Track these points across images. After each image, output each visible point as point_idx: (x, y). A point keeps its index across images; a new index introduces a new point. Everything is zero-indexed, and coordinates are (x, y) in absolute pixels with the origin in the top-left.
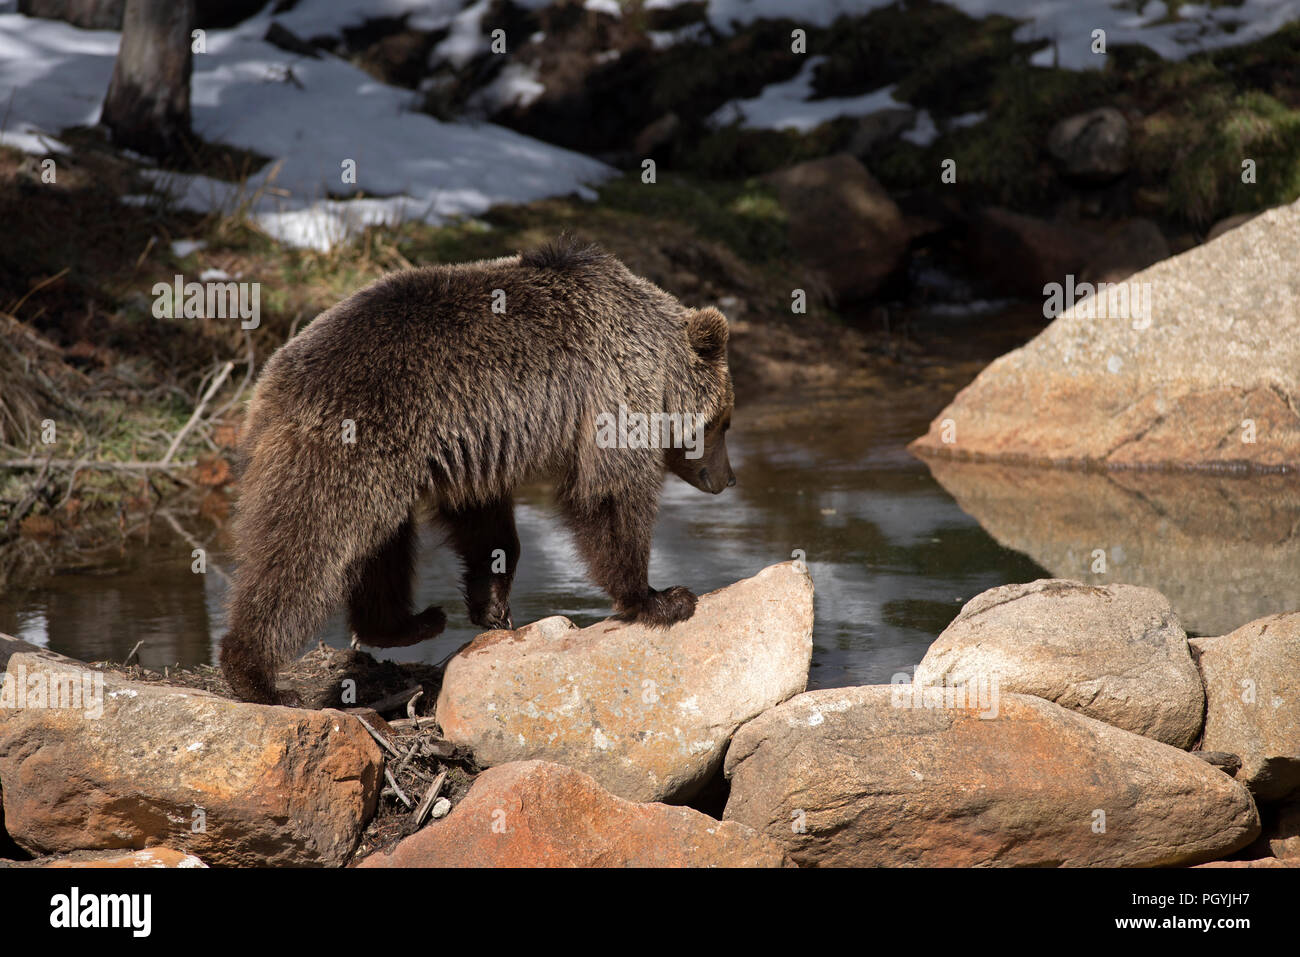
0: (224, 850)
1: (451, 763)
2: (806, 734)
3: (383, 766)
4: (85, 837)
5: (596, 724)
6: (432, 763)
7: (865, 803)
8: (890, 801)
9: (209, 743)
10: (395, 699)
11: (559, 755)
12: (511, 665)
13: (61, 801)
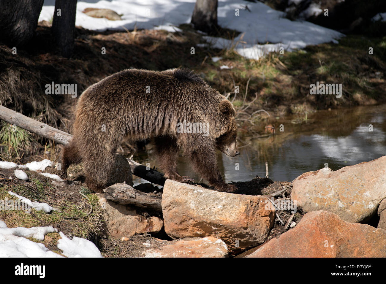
0: (229, 237)
3: (276, 212)
4: (188, 234)
5: (339, 200)
6: (290, 212)
9: (224, 206)
10: (279, 193)
11: (328, 209)
12: (313, 182)
13: (181, 223)
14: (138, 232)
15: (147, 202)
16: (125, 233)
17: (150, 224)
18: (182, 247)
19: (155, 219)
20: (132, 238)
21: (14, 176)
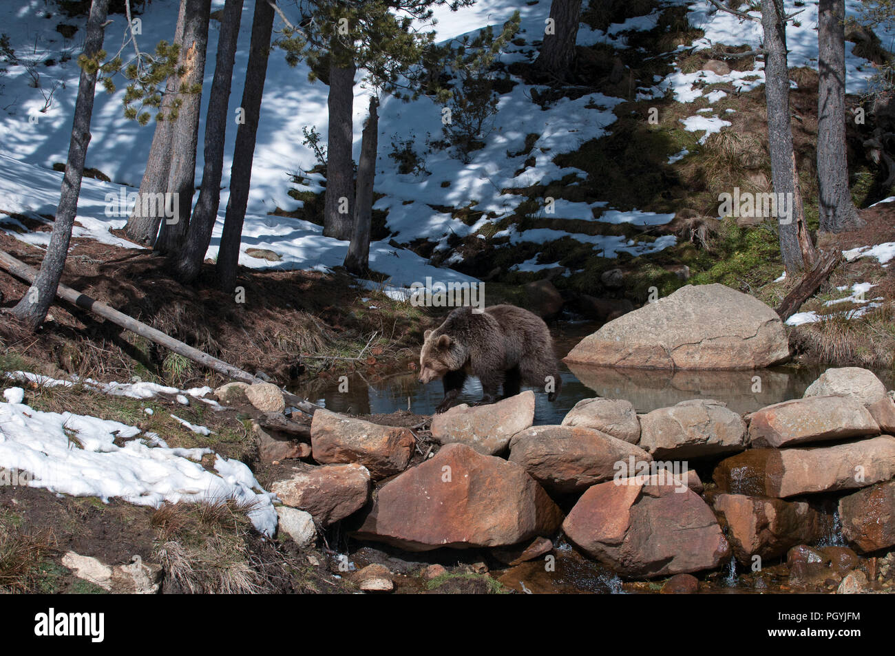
0: (372, 465)
1: (434, 443)
2: (532, 438)
3: (416, 443)
4: (334, 460)
5: (474, 434)
6: (429, 443)
7: (548, 457)
8: (554, 457)
9: (368, 436)
10: (419, 425)
11: (464, 441)
12: (451, 416)
13: (328, 450)
14: (288, 456)
15: (297, 429)
16: (276, 457)
17: (300, 450)
18: (328, 472)
19: (304, 446)
20: (282, 463)
21: (176, 401)
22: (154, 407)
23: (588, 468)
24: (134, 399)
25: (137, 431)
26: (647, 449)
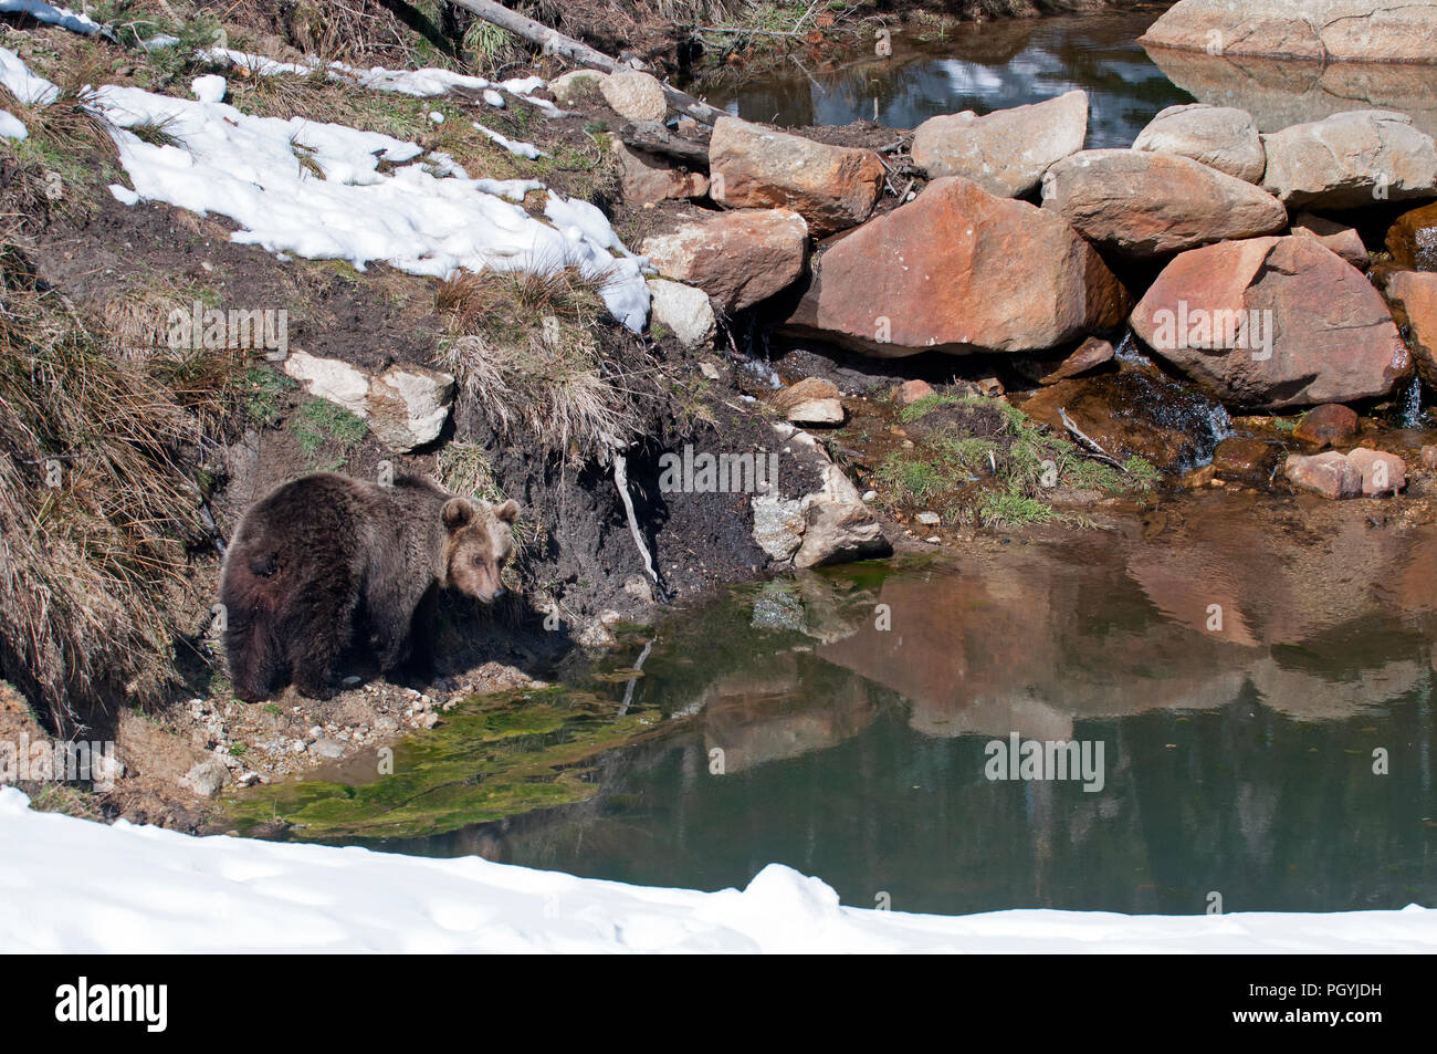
0: (811, 211)
1: (916, 176)
2: (1081, 170)
3: (885, 176)
4: (748, 202)
5: (984, 161)
6: (908, 176)
7: (1106, 203)
8: (1119, 202)
9: (806, 162)
10: (892, 146)
11: (967, 174)
12: (946, 132)
13: (738, 185)
14: (670, 195)
15: (686, 150)
16: (651, 197)
17: (690, 185)
18: (737, 222)
19: (697, 177)
20: (660, 205)
21: (482, 100)
22: (445, 111)
23: (1176, 222)
24: (411, 96)
25: (416, 150)
26: (1276, 194)
